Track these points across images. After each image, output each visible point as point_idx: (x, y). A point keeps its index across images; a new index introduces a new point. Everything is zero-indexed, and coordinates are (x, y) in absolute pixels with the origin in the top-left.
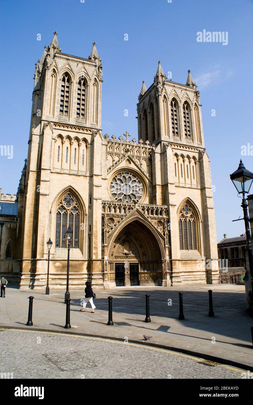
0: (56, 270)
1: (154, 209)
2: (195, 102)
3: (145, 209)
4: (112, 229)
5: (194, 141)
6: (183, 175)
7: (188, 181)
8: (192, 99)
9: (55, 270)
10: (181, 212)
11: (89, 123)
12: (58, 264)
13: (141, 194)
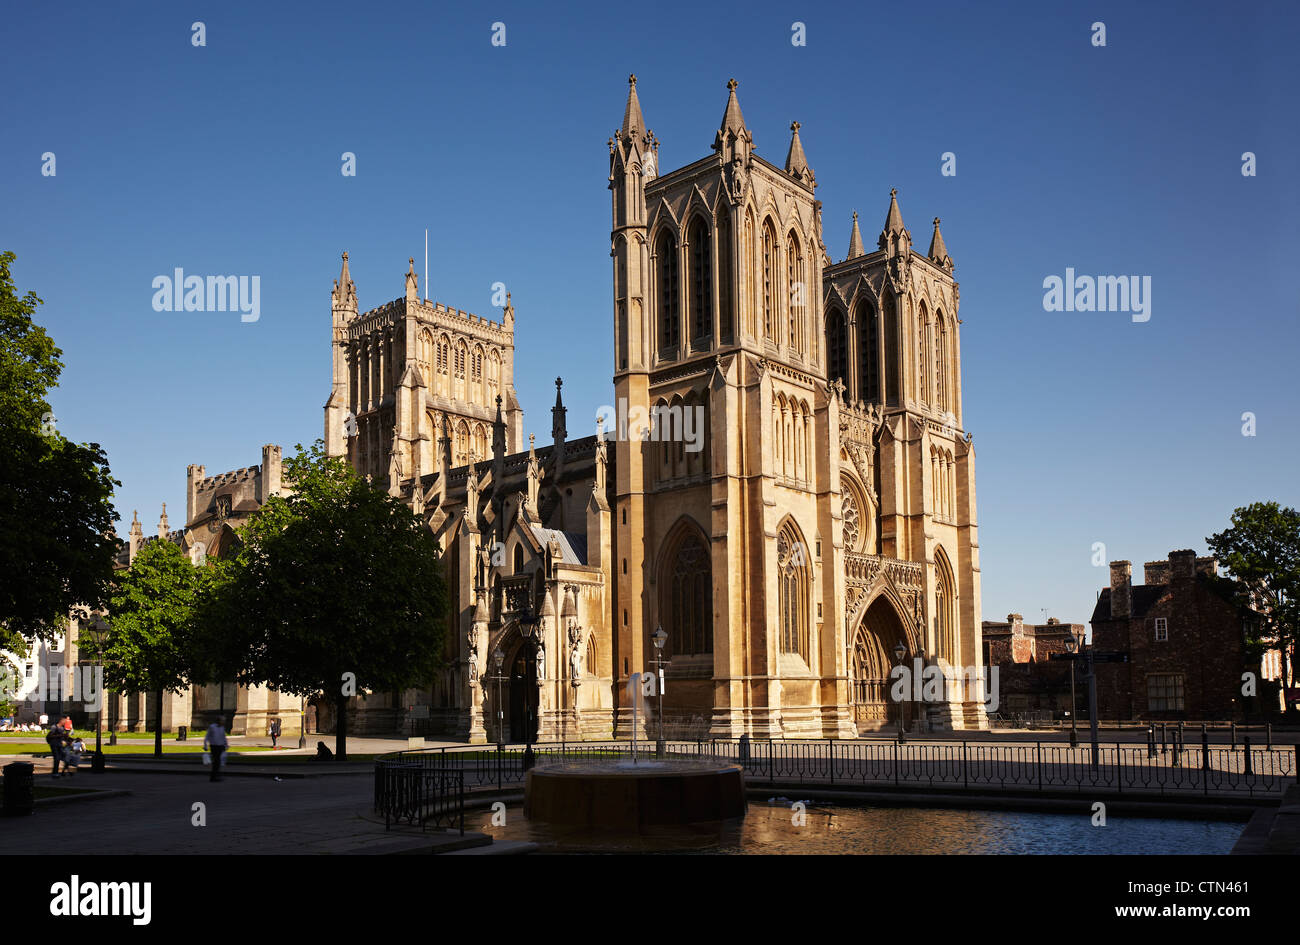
4: (852, 612)
13: (857, 531)
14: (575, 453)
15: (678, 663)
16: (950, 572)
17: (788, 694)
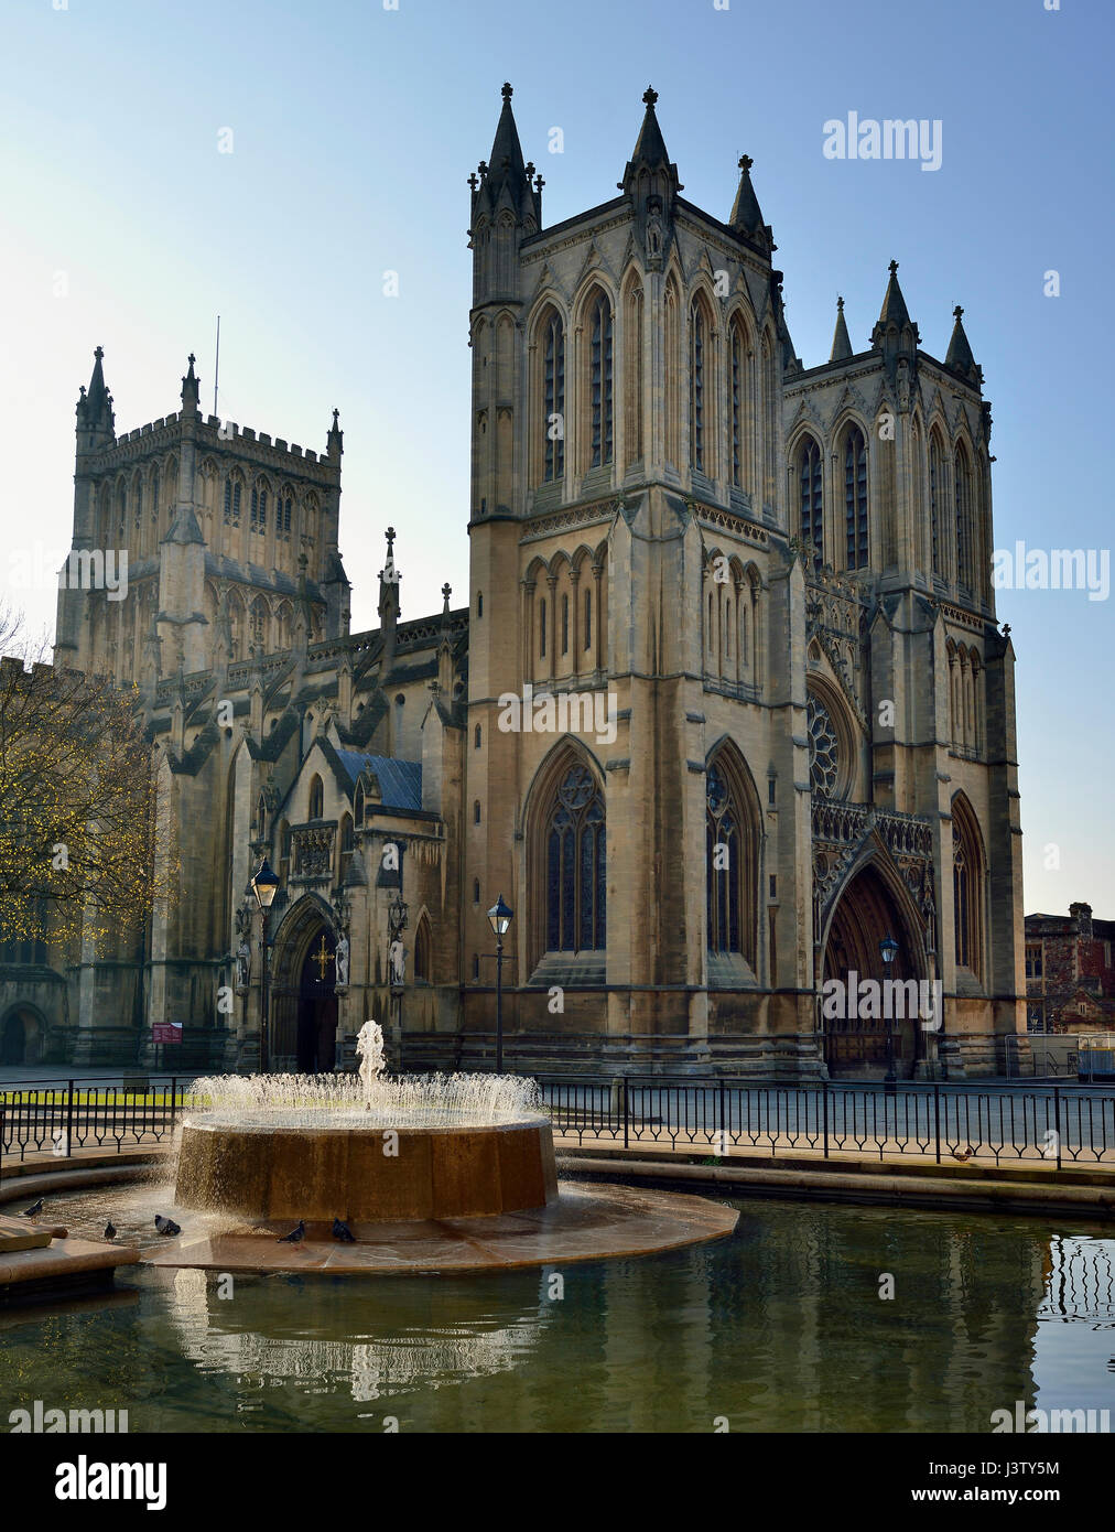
1: (903, 829)
2: (980, 445)
3: (886, 827)
4: (825, 890)
5: (975, 594)
7: (958, 734)
8: (974, 433)
11: (761, 507)
13: (835, 769)
14: (411, 641)
15: (556, 963)
16: (978, 834)
17: (720, 1016)
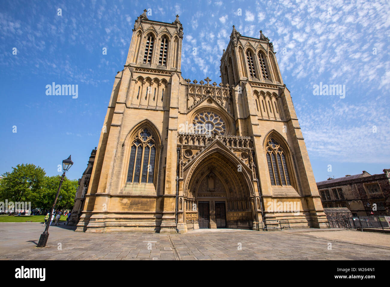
0: (123, 208)
1: (237, 141)
2: (269, 51)
3: (226, 140)
4: (189, 161)
5: (273, 81)
6: (266, 110)
7: (271, 115)
8: (266, 49)
9: (121, 207)
10: (267, 145)
11: (170, 67)
12: (125, 201)
13: (224, 130)
